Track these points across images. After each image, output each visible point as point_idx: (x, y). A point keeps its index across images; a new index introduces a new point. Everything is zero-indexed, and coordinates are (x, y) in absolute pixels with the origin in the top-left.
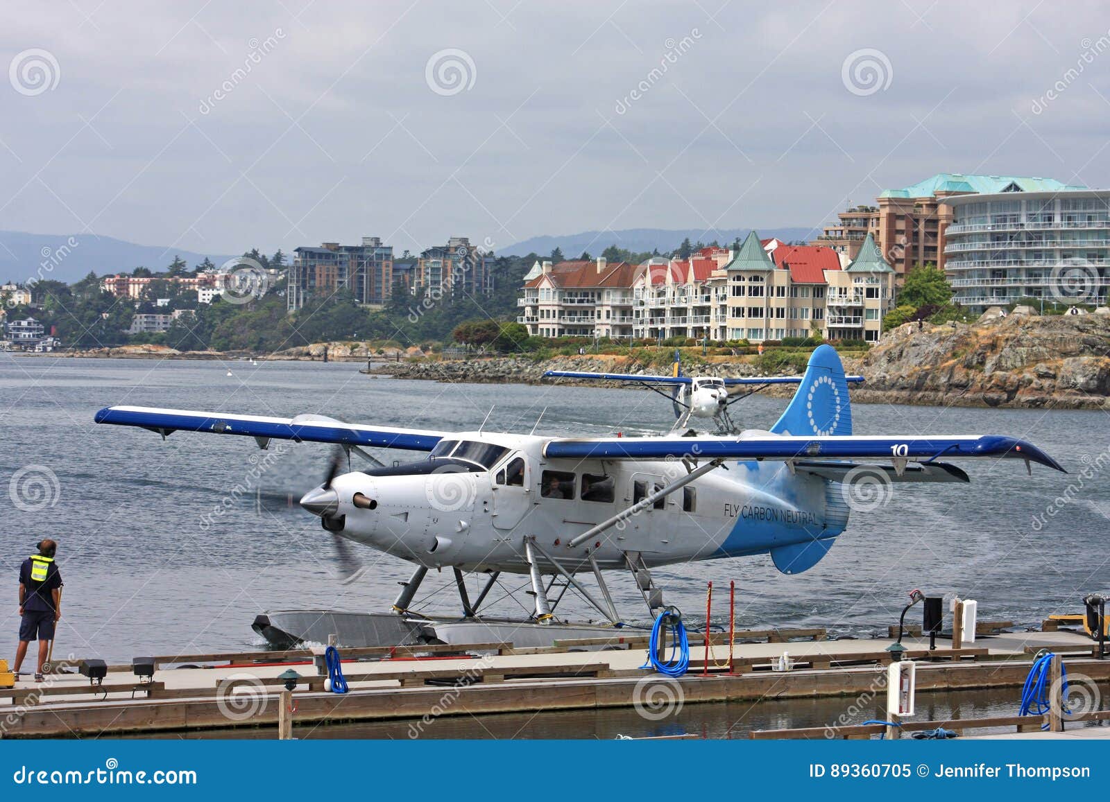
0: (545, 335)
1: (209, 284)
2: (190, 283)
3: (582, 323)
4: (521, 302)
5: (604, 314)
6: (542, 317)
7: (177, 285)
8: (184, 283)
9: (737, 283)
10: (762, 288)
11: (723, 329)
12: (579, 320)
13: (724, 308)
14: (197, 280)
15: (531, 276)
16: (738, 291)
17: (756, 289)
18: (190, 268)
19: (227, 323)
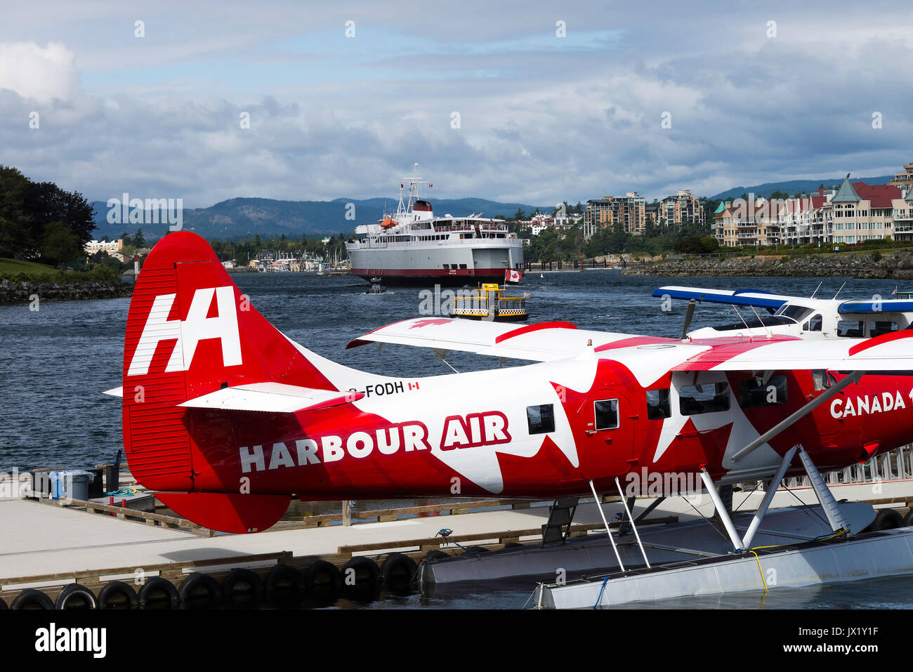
0: (728, 245)
1: (537, 224)
2: (527, 224)
3: (749, 237)
4: (713, 227)
5: (763, 232)
6: (726, 234)
7: (520, 225)
8: (524, 224)
9: (838, 210)
10: (853, 212)
11: (831, 237)
12: (748, 235)
13: (831, 225)
14: (531, 222)
15: (719, 211)
16: (839, 214)
17: (850, 212)
18: (527, 215)
19: (549, 246)
